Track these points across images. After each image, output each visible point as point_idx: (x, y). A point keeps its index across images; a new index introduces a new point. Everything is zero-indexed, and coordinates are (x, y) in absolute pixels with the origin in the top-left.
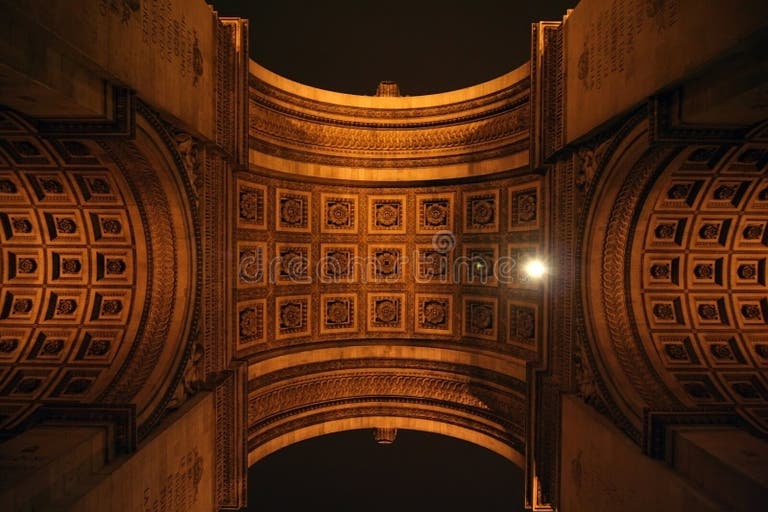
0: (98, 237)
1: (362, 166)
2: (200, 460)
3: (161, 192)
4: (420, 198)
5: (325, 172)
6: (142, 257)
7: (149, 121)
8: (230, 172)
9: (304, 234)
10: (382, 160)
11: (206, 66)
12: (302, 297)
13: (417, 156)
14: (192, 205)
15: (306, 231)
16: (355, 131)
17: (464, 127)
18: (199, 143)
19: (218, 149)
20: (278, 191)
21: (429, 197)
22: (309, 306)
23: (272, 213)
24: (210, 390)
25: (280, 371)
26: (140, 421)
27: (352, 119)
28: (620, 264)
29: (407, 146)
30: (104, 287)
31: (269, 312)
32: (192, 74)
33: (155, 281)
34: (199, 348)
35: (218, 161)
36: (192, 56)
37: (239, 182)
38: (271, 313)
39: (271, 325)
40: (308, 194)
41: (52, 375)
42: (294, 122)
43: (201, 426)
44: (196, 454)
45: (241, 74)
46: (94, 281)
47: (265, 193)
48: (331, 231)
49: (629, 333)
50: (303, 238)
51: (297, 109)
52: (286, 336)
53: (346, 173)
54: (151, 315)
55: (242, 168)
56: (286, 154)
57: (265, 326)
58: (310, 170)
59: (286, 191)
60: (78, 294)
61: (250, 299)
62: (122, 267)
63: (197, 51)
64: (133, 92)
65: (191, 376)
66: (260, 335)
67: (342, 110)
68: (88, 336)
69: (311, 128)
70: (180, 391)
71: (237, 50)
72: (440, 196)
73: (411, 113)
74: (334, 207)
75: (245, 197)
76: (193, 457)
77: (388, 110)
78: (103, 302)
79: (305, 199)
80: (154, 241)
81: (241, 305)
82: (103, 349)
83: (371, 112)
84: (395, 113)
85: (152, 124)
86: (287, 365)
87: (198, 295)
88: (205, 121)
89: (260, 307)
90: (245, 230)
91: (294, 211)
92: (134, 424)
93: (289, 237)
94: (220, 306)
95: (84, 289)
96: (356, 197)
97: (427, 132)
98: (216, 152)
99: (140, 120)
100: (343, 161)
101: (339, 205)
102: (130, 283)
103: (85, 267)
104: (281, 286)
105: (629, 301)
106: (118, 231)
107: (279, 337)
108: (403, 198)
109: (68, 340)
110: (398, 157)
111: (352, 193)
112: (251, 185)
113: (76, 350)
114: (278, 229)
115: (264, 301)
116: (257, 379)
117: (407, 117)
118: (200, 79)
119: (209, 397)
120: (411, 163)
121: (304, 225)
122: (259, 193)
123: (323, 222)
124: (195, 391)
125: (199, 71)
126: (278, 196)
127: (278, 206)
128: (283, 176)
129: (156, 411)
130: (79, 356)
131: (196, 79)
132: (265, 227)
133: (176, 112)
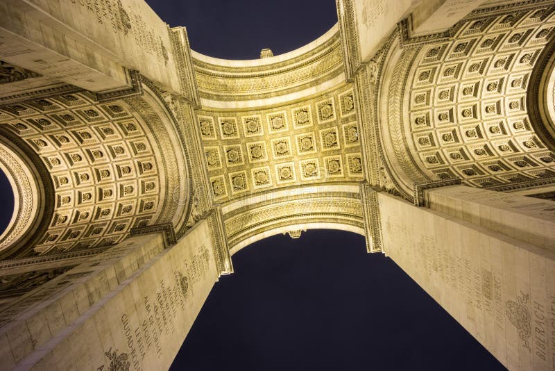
0: (136, 153)
1: (259, 98)
2: (207, 250)
3: (162, 123)
4: (293, 110)
5: (241, 105)
6: (159, 159)
7: (148, 86)
8: (193, 110)
9: (236, 139)
10: (269, 93)
11: (170, 55)
12: (242, 172)
13: (288, 87)
14: (178, 129)
15: (237, 137)
16: (252, 80)
17: (310, 66)
18: (174, 97)
19: (185, 99)
20: (219, 118)
21: (298, 109)
22: (246, 176)
23: (218, 131)
24: (205, 219)
25: (238, 210)
26: (176, 231)
27: (250, 74)
28: (398, 120)
29: (281, 84)
30: (144, 177)
31: (226, 181)
32: (163, 60)
33: (168, 169)
34: (196, 199)
35: (185, 105)
36: (161, 50)
37: (199, 116)
38: (228, 181)
39: (229, 188)
40: (235, 118)
41: (130, 221)
42: (220, 80)
43: (204, 235)
44: (205, 247)
45: (188, 57)
46: (139, 176)
47: (213, 120)
48: (250, 136)
49: (406, 154)
50: (237, 141)
51: (221, 73)
52: (237, 192)
53: (252, 104)
54: (170, 186)
55: (198, 108)
56: (219, 98)
57: (226, 188)
58: (232, 105)
59: (223, 118)
60: (133, 183)
61: (216, 175)
62: (151, 166)
63: (163, 48)
64: (138, 72)
65: (195, 213)
66: (224, 193)
67: (244, 70)
68: (142, 202)
69: (229, 82)
70: (191, 218)
71: (183, 45)
72: (303, 107)
73: (281, 64)
74: (249, 123)
75: (202, 124)
76: (204, 249)
77: (268, 65)
78: (145, 185)
79: (233, 121)
80: (163, 149)
81: (212, 179)
82: (150, 206)
83: (260, 68)
84: (272, 66)
85: (150, 88)
86: (240, 206)
87: (190, 173)
88: (176, 85)
89: (221, 179)
90: (206, 141)
91: (229, 127)
92: (174, 233)
93: (229, 142)
94: (201, 178)
95: (134, 180)
96: (259, 116)
97: (290, 73)
98: (184, 101)
99: (144, 86)
100: (249, 97)
101: (252, 121)
102: (156, 173)
103: (133, 169)
104: (230, 168)
105: (404, 139)
106: (145, 149)
107: (234, 193)
108: (284, 112)
109: (134, 205)
110: (278, 90)
111: (257, 114)
112: (205, 117)
113: (138, 208)
114: (223, 138)
115: (223, 176)
116: (227, 214)
117: (279, 67)
118: (168, 62)
119: (206, 221)
120: (285, 92)
121: (236, 135)
122: (209, 121)
123: (245, 132)
124: (197, 220)
125: (167, 58)
126: (219, 122)
127: (221, 126)
128: (219, 110)
129: (182, 227)
130: (140, 211)
131: (166, 62)
132: (216, 138)
133: (160, 80)
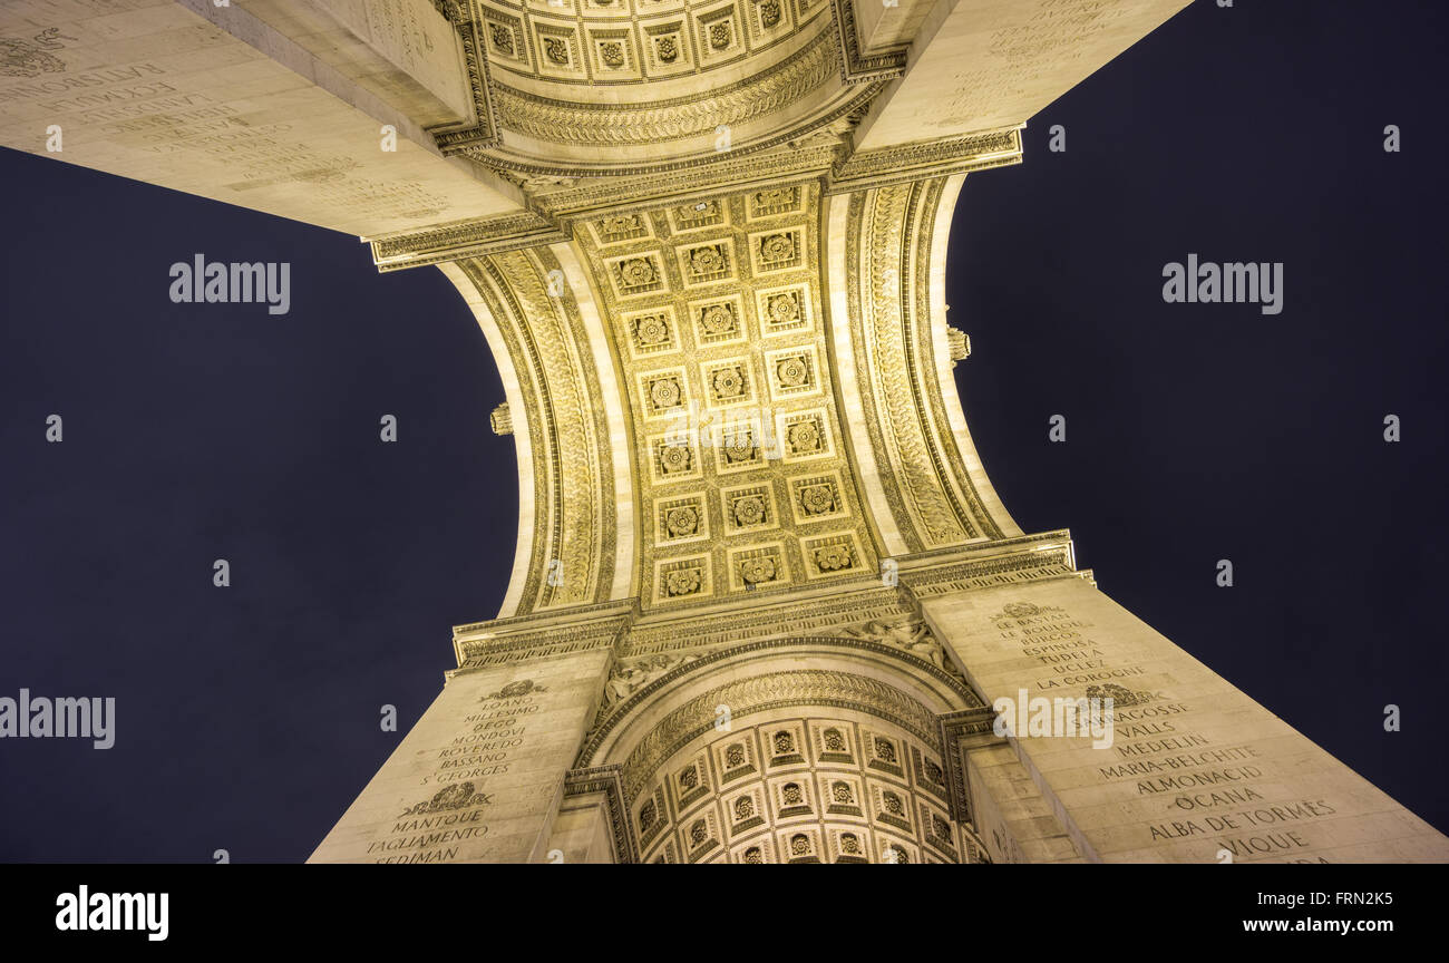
0: (751, 769)
1: (607, 439)
2: (1009, 611)
3: (682, 709)
4: (635, 356)
5: (624, 486)
6: (767, 716)
7: (598, 745)
8: (643, 620)
9: (709, 500)
10: (594, 414)
11: (521, 675)
12: (790, 488)
13: (580, 369)
14: (692, 667)
15: (704, 499)
16: (564, 456)
17: (530, 318)
18: (615, 670)
19: (618, 641)
20: (659, 544)
21: (631, 343)
22: (800, 478)
23: (689, 549)
24: (920, 606)
25: (891, 504)
26: (961, 707)
27: (550, 462)
28: (666, 112)
29: (572, 385)
30: (810, 753)
31: (816, 532)
32: (533, 695)
33: (791, 697)
34: (868, 628)
35: (632, 638)
36: (511, 700)
37: (656, 602)
38: (817, 528)
39: (832, 525)
40: (656, 503)
41: (925, 802)
42: (567, 539)
43: (965, 614)
44: (1000, 616)
45: (522, 625)
46: (806, 765)
47: (665, 561)
48: (699, 464)
49: (755, 88)
50: (714, 500)
51: (550, 537)
52: (845, 503)
53: (621, 459)
54: (834, 696)
55: (638, 604)
56: (610, 543)
57: (835, 534)
58: (625, 509)
59: (657, 534)
60: (825, 782)
61: (801, 561)
62: (782, 734)
63: (505, 693)
64: (568, 775)
65: (904, 632)
66: (848, 539)
67: (541, 477)
68: (873, 764)
69: (571, 514)
70: (920, 650)
71: (493, 636)
72: (628, 330)
73: (527, 387)
74: (667, 465)
75: (674, 590)
76: (1005, 620)
77: (528, 417)
78: (830, 751)
79: (663, 507)
80: (743, 706)
81: (812, 574)
82: (887, 747)
83: (536, 438)
84: (531, 407)
85: (601, 740)
86: (882, 496)
87: (801, 641)
88: (586, 666)
89: (811, 544)
90: (715, 583)
91: (680, 519)
92: (965, 714)
93: (716, 521)
94: (812, 607)
95: (817, 777)
96: (649, 439)
97: (546, 362)
98: (623, 642)
99: (597, 761)
100: (606, 465)
101: (664, 460)
102: (800, 723)
103: (790, 778)
104: (780, 519)
105: (715, 93)
106: (740, 747)
107: (846, 513)
108: (639, 376)
109: (882, 787)
110: (586, 394)
111: (645, 445)
112: (657, 582)
113: (892, 777)
114: (707, 536)
115: (803, 540)
116: (904, 536)
117: (532, 391)
118: (536, 683)
119: (928, 606)
120: (591, 376)
121: (697, 501)
122: (666, 570)
123: (689, 477)
124: (924, 630)
125: (528, 687)
126: (666, 544)
127: (677, 541)
128: (638, 542)
129: (946, 682)
130: (898, 772)
131: (538, 689)
132: (707, 555)
133: (580, 712)
